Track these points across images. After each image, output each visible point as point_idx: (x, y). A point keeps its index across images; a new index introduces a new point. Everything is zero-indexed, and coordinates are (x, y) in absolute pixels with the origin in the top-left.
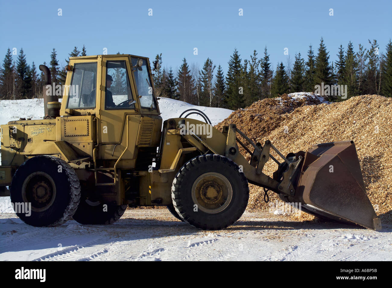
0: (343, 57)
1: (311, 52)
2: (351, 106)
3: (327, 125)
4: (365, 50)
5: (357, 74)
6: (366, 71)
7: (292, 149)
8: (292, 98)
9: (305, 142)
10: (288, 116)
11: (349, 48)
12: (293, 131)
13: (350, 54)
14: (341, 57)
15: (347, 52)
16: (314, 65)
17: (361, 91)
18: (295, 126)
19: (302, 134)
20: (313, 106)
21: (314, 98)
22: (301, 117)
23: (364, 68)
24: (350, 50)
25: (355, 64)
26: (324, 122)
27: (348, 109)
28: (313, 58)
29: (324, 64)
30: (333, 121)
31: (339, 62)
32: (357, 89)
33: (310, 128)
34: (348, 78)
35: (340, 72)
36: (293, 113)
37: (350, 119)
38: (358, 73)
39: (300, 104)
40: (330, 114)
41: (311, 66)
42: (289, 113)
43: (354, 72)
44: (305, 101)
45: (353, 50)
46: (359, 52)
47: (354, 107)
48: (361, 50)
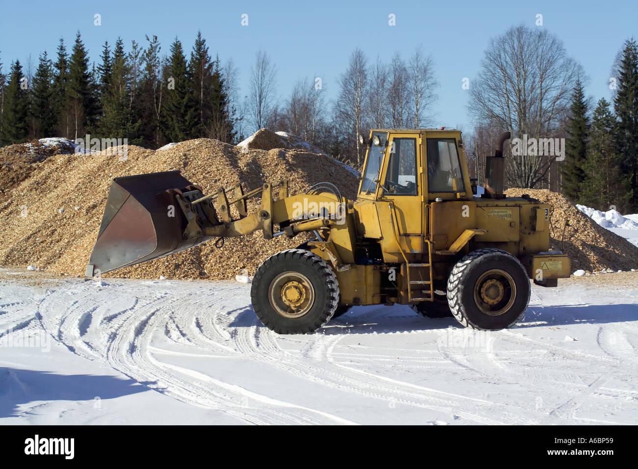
0: (109, 59)
1: (62, 48)
2: (108, 157)
3: (82, 178)
4: (141, 49)
5: (128, 85)
6: (141, 81)
7: (44, 203)
8: (44, 144)
9: (58, 195)
10: (40, 166)
11: (117, 46)
12: (45, 182)
13: (118, 56)
14: (106, 58)
15: (114, 53)
16: (65, 68)
17: (133, 111)
18: (47, 178)
19: (54, 186)
20: (67, 156)
21: (68, 144)
22: (54, 167)
23: (139, 75)
24: (120, 50)
25: (127, 70)
26: (79, 174)
27: (104, 161)
28: (65, 58)
29: (80, 69)
30: (88, 174)
31: (103, 67)
32: (127, 108)
33: (64, 180)
34: (115, 91)
35: (105, 80)
36: (45, 163)
37: (106, 172)
38: (129, 83)
39: (52, 152)
40: (85, 165)
41: (63, 70)
42: (41, 162)
43: (124, 82)
44: (58, 148)
45: (123, 50)
46: (132, 52)
47: (110, 159)
48: (135, 50)
